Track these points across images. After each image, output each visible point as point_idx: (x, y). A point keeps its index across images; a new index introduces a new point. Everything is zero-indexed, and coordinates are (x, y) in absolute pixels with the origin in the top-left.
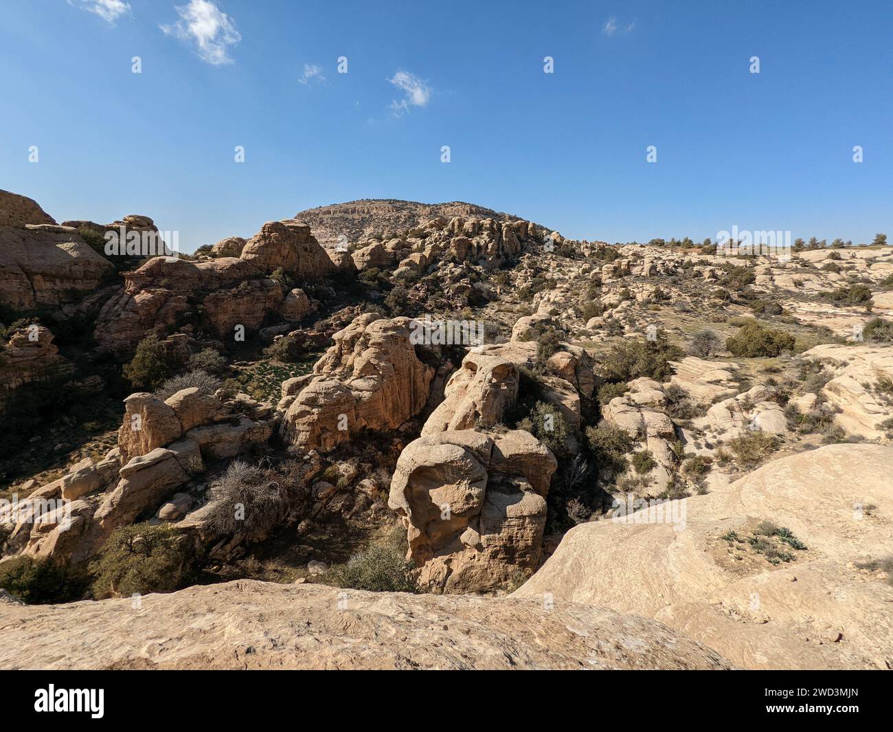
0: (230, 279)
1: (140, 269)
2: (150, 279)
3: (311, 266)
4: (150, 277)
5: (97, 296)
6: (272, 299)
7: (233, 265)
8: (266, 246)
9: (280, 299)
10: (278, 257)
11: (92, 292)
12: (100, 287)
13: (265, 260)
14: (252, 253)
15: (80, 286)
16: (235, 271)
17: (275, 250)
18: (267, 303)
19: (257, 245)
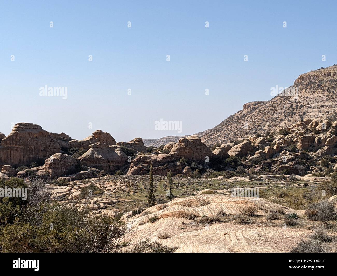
0: (162, 162)
1: (135, 159)
2: (137, 163)
3: (200, 156)
4: (137, 162)
5: (123, 168)
6: (177, 170)
7: (164, 157)
8: (179, 149)
9: (180, 170)
10: (184, 153)
11: (122, 166)
12: (124, 165)
13: (179, 154)
14: (174, 152)
15: (120, 165)
16: (164, 160)
17: (183, 150)
18: (175, 172)
19: (176, 148)
